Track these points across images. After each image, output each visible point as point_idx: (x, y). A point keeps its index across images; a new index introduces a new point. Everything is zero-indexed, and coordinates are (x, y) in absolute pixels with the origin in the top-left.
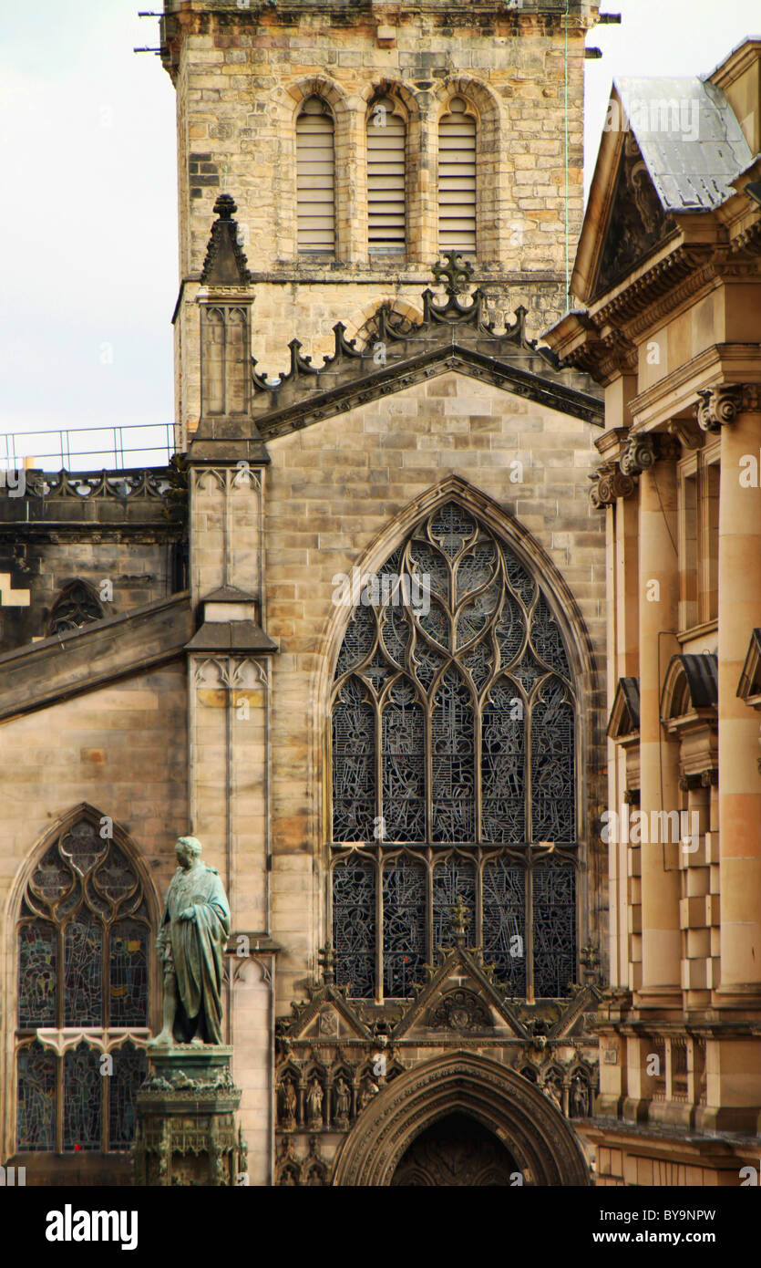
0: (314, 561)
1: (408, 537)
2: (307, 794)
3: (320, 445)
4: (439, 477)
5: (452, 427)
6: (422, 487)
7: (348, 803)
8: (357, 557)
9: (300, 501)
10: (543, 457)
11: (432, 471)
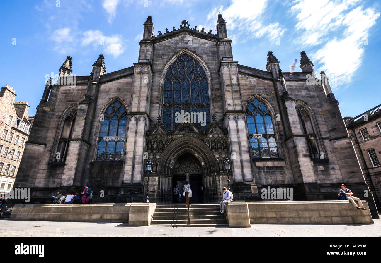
0: (161, 59)
1: (178, 58)
2: (158, 94)
3: (163, 44)
5: (185, 42)
6: (180, 49)
7: (167, 98)
8: (169, 59)
9: (159, 52)
10: (200, 45)
11: (182, 47)
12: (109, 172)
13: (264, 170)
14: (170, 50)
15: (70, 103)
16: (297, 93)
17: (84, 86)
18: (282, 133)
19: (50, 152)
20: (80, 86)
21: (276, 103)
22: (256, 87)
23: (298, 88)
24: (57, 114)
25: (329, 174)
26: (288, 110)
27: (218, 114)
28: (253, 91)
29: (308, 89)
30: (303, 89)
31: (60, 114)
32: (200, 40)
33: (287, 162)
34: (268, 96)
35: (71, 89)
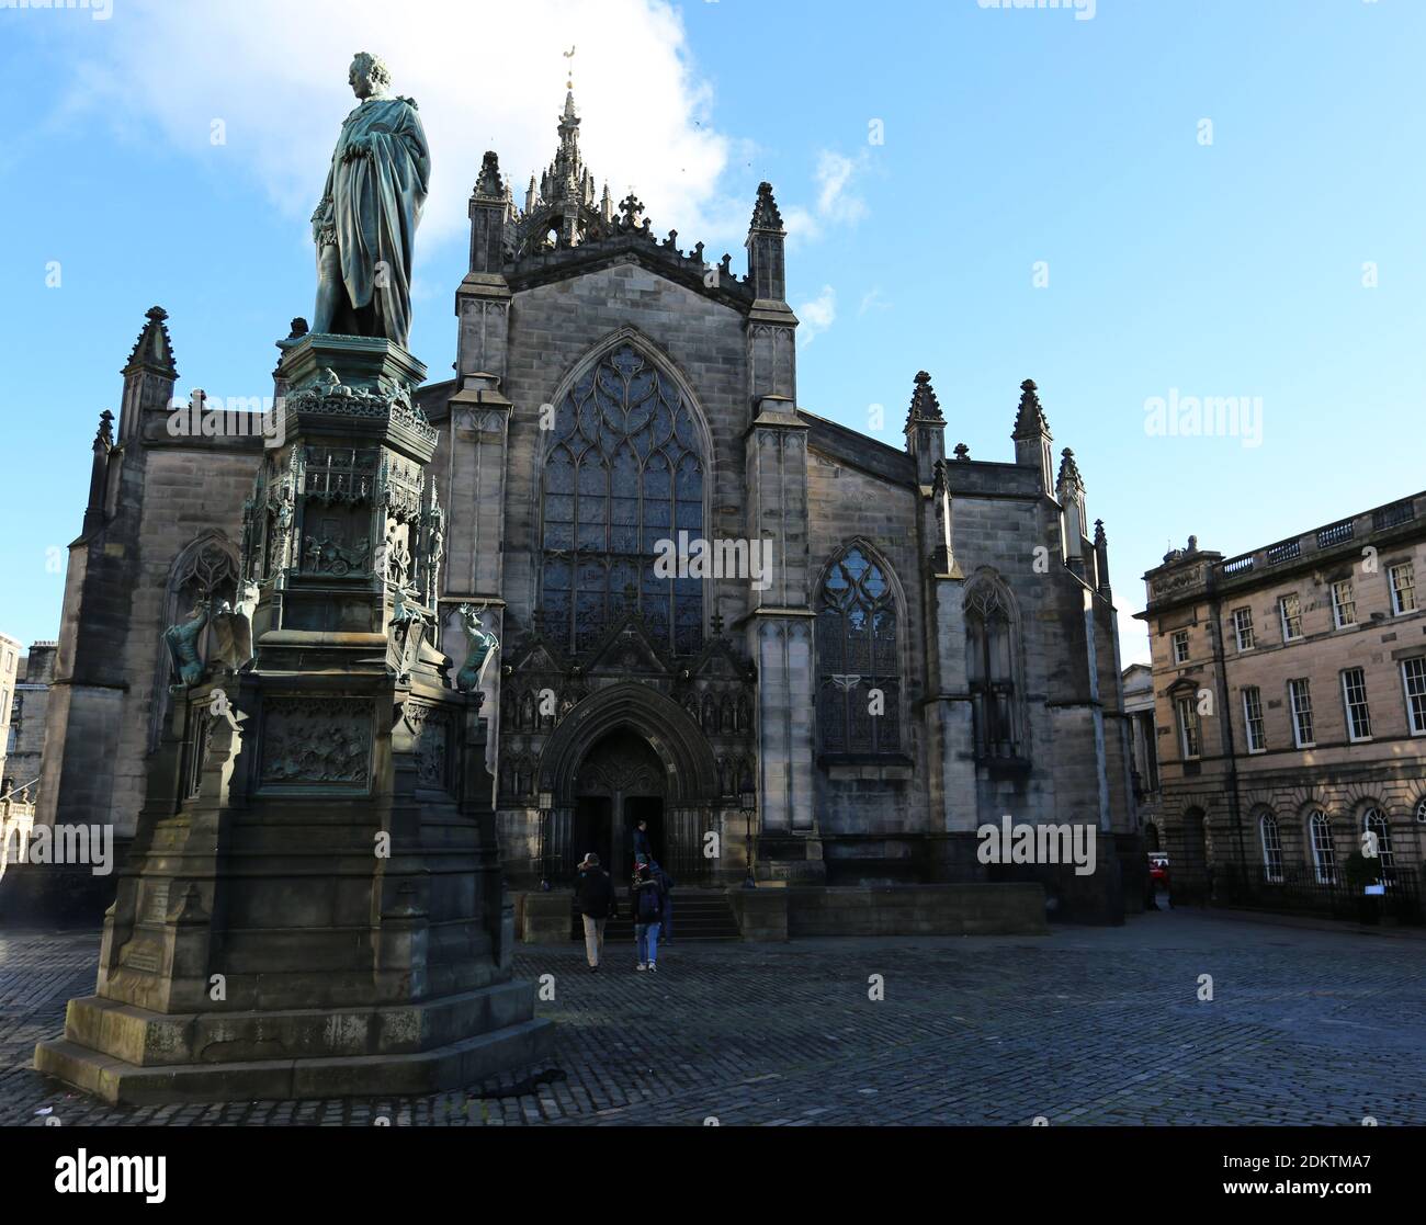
0: (539, 368)
1: (599, 362)
2: (529, 514)
3: (544, 300)
4: (621, 324)
5: (630, 296)
6: (610, 329)
8: (566, 368)
9: (530, 330)
10: (686, 319)
11: (616, 320)
13: (851, 791)
14: (572, 327)
15: (198, 524)
16: (981, 542)
17: (243, 458)
18: (918, 677)
19: (148, 714)
20: (227, 457)
21: (916, 575)
22: (860, 510)
23: (989, 522)
24: (151, 569)
25: (1026, 805)
26: (940, 610)
27: (729, 602)
28: (848, 524)
29: (1018, 529)
30: (1003, 529)
31: (164, 568)
32: (684, 296)
33: (918, 768)
34: (895, 548)
35: (193, 466)
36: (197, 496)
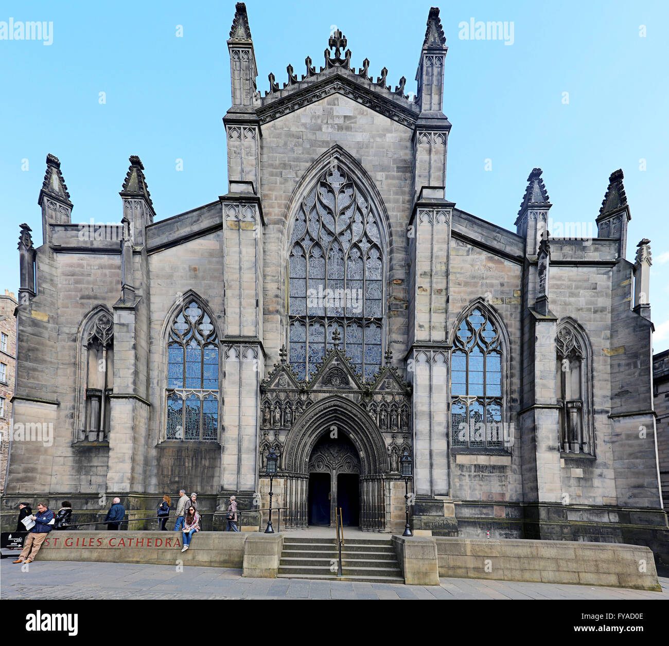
0: (281, 183)
2: (278, 288)
3: (282, 128)
5: (337, 121)
6: (325, 150)
8: (298, 183)
10: (374, 137)
11: (327, 142)
12: (194, 464)
13: (470, 471)
14: (299, 150)
15: (91, 301)
16: (567, 299)
18: (516, 396)
19: (72, 420)
21: (518, 324)
22: (483, 278)
23: (574, 284)
24: (66, 330)
27: (397, 346)
28: (474, 289)
29: (596, 289)
30: (584, 289)
32: (372, 117)
33: (514, 458)
34: (504, 305)
35: (84, 263)
36: (88, 283)
